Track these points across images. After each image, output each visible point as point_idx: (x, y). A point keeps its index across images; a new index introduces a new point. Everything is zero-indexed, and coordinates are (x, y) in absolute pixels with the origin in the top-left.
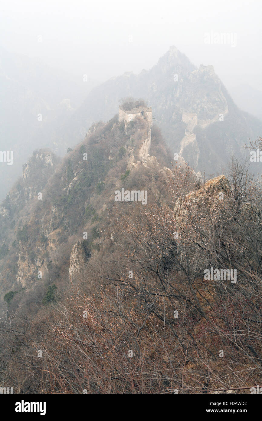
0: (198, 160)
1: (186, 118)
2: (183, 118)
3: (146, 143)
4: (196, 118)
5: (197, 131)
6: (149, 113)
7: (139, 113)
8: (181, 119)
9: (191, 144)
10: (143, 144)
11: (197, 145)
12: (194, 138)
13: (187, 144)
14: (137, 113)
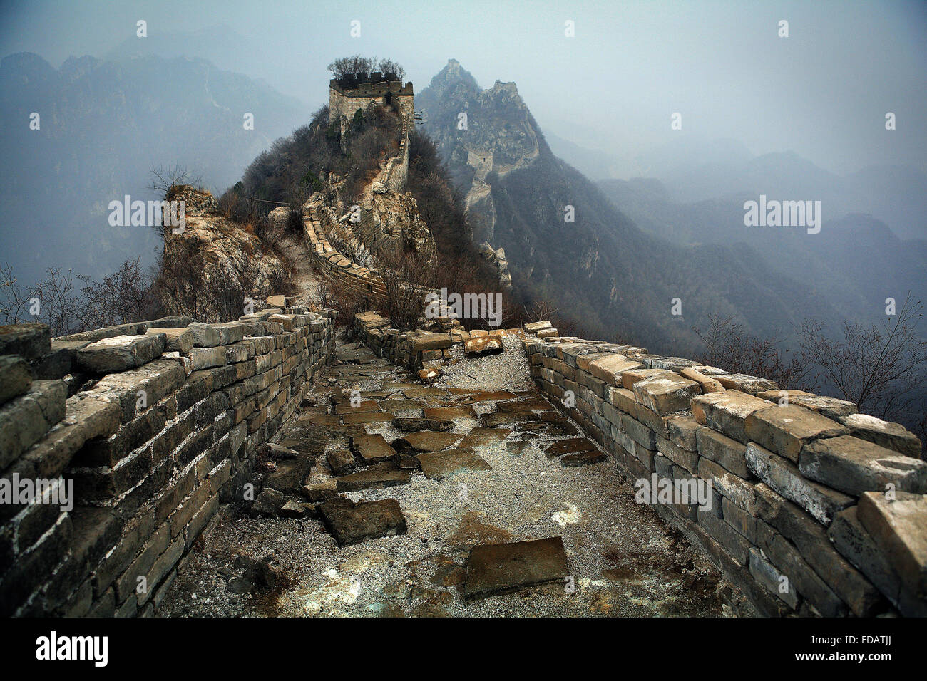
0: (493, 227)
1: (473, 160)
2: (469, 158)
3: (389, 165)
4: (490, 159)
5: (492, 179)
6: (405, 98)
7: (378, 96)
8: (467, 160)
9: (482, 199)
10: (380, 169)
11: (492, 203)
12: (489, 192)
13: (476, 202)
14: (373, 97)
